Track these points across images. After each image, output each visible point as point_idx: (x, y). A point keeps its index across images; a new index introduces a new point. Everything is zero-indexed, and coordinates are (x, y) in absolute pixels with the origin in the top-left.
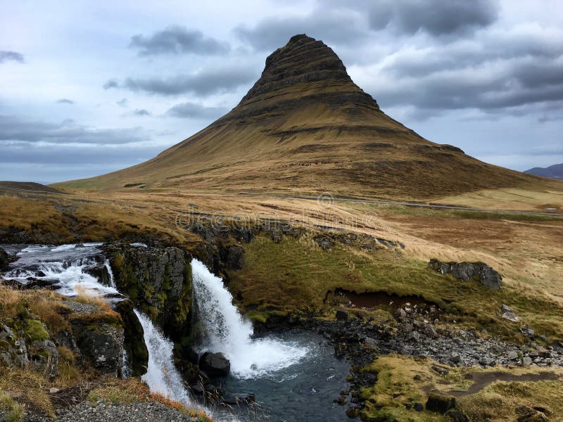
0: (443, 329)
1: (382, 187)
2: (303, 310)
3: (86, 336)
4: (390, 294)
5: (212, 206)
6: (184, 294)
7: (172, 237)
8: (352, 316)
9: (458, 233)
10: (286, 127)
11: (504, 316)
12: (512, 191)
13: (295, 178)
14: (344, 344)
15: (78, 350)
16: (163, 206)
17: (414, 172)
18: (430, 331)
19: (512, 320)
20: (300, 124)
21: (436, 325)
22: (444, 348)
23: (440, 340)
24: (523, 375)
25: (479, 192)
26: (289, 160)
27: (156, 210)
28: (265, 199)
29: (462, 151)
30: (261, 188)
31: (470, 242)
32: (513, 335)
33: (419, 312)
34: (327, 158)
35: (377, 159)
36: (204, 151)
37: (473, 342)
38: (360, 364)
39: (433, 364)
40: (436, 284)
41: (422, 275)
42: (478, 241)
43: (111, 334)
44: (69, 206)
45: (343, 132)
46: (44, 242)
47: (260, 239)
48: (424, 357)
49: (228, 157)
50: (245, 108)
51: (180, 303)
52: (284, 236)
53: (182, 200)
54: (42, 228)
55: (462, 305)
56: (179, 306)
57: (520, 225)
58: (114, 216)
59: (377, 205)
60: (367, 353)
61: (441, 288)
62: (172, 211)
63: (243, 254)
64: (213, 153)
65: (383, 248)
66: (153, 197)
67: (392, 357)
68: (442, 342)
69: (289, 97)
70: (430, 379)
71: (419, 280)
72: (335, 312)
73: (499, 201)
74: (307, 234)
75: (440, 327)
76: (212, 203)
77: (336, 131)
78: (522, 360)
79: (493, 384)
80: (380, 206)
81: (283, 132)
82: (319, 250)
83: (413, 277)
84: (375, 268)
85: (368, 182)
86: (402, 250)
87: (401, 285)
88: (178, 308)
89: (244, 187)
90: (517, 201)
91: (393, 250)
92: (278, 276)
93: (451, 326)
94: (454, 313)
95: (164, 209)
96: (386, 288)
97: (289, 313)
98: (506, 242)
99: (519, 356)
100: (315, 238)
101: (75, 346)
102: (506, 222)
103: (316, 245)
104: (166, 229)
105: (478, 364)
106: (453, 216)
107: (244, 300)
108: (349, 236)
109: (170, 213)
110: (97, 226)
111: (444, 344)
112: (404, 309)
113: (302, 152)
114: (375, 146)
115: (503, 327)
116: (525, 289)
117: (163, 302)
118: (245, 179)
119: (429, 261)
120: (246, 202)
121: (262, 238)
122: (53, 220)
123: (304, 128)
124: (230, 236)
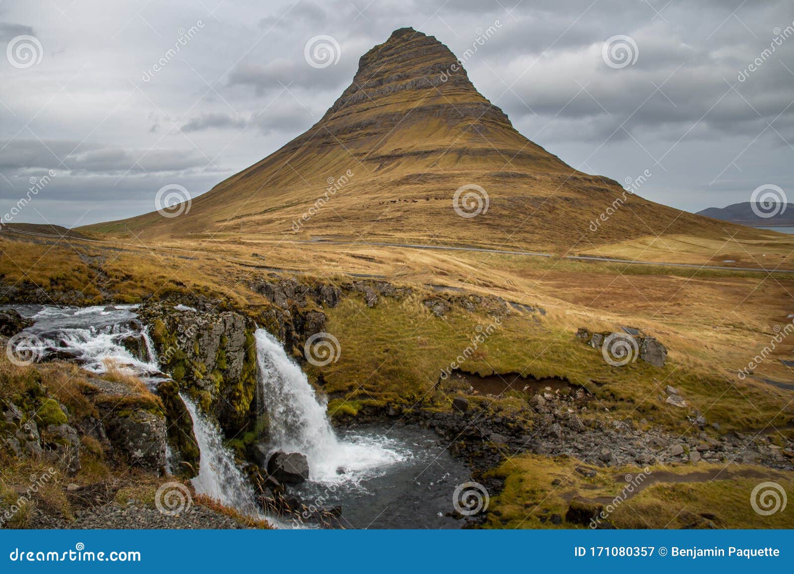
0: (592, 419)
1: (518, 232)
2: (408, 399)
3: (118, 425)
4: (525, 376)
5: (283, 257)
6: (246, 376)
7: (229, 298)
8: (473, 406)
9: (615, 293)
10: (386, 150)
11: (669, 400)
12: (682, 238)
13: (398, 220)
14: (463, 442)
15: (107, 441)
16: (217, 257)
17: (558, 212)
18: (576, 422)
19: (678, 405)
20: (405, 145)
21: (584, 415)
22: (592, 444)
23: (588, 434)
24: (689, 474)
25: (641, 240)
26: (390, 195)
27: (208, 262)
28: (357, 247)
29: (620, 185)
30: (351, 232)
31: (630, 306)
32: (679, 424)
33: (562, 398)
34: (442, 192)
35: (509, 194)
36: (274, 182)
37: (628, 435)
38: (482, 467)
39: (577, 465)
40: (585, 361)
41: (568, 350)
42: (639, 304)
43: (149, 422)
44: (96, 256)
45: (464, 157)
46: (66, 302)
47: (350, 302)
48: (566, 457)
49: (307, 190)
50: (331, 124)
51: (241, 386)
52: (382, 298)
53: (243, 249)
54: (63, 284)
55: (616, 387)
56: (240, 392)
57: (691, 282)
58: (153, 268)
59: (509, 257)
60: (492, 454)
61: (591, 367)
62: (229, 264)
63: (326, 323)
64: (286, 184)
65: (516, 315)
66: (204, 244)
67: (525, 457)
68: (590, 437)
69: (389, 109)
70: (572, 483)
71: (562, 356)
72: (451, 401)
73: (666, 251)
74: (414, 295)
75: (587, 417)
76: (284, 253)
77: (454, 156)
78: (689, 456)
79: (651, 486)
80: (513, 257)
81: (382, 157)
82: (430, 317)
83: (556, 352)
84: (506, 341)
85: (498, 225)
86: (542, 317)
87: (540, 364)
88: (238, 394)
89: (328, 232)
90: (687, 251)
91: (531, 316)
92: (374, 353)
93: (602, 416)
94: (606, 399)
95: (219, 260)
96: (519, 368)
97: (389, 402)
98: (674, 305)
99: (685, 451)
100: (424, 301)
101: (104, 436)
102: (675, 278)
103: (426, 311)
104: (222, 288)
105: (634, 463)
106: (608, 271)
107: (327, 385)
108: (471, 298)
109: (228, 266)
110: (132, 282)
111: (593, 439)
112: (543, 395)
113: (408, 184)
114: (507, 176)
115: (667, 415)
116: (696, 365)
117: (218, 385)
118: (330, 220)
119: (575, 331)
120: (330, 252)
121: (351, 301)
122: (77, 273)
123: (410, 150)
124: (308, 298)
